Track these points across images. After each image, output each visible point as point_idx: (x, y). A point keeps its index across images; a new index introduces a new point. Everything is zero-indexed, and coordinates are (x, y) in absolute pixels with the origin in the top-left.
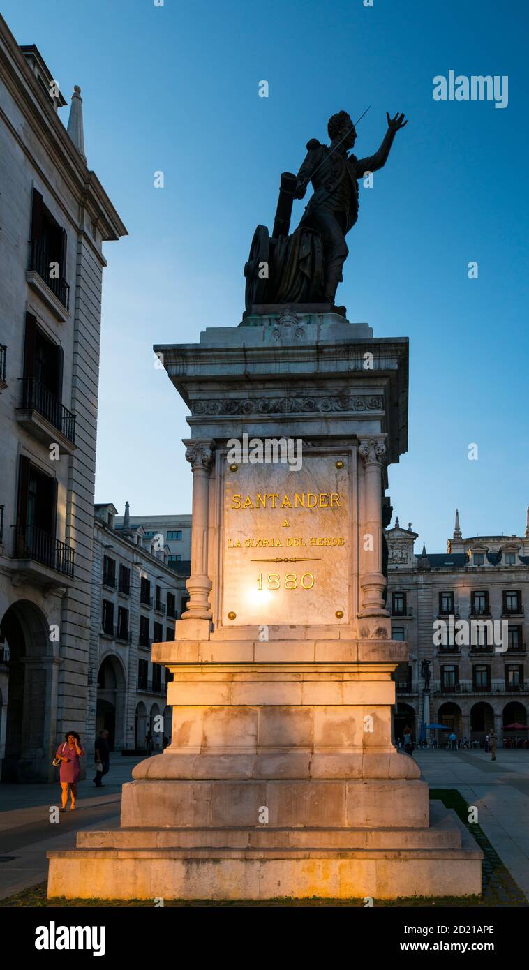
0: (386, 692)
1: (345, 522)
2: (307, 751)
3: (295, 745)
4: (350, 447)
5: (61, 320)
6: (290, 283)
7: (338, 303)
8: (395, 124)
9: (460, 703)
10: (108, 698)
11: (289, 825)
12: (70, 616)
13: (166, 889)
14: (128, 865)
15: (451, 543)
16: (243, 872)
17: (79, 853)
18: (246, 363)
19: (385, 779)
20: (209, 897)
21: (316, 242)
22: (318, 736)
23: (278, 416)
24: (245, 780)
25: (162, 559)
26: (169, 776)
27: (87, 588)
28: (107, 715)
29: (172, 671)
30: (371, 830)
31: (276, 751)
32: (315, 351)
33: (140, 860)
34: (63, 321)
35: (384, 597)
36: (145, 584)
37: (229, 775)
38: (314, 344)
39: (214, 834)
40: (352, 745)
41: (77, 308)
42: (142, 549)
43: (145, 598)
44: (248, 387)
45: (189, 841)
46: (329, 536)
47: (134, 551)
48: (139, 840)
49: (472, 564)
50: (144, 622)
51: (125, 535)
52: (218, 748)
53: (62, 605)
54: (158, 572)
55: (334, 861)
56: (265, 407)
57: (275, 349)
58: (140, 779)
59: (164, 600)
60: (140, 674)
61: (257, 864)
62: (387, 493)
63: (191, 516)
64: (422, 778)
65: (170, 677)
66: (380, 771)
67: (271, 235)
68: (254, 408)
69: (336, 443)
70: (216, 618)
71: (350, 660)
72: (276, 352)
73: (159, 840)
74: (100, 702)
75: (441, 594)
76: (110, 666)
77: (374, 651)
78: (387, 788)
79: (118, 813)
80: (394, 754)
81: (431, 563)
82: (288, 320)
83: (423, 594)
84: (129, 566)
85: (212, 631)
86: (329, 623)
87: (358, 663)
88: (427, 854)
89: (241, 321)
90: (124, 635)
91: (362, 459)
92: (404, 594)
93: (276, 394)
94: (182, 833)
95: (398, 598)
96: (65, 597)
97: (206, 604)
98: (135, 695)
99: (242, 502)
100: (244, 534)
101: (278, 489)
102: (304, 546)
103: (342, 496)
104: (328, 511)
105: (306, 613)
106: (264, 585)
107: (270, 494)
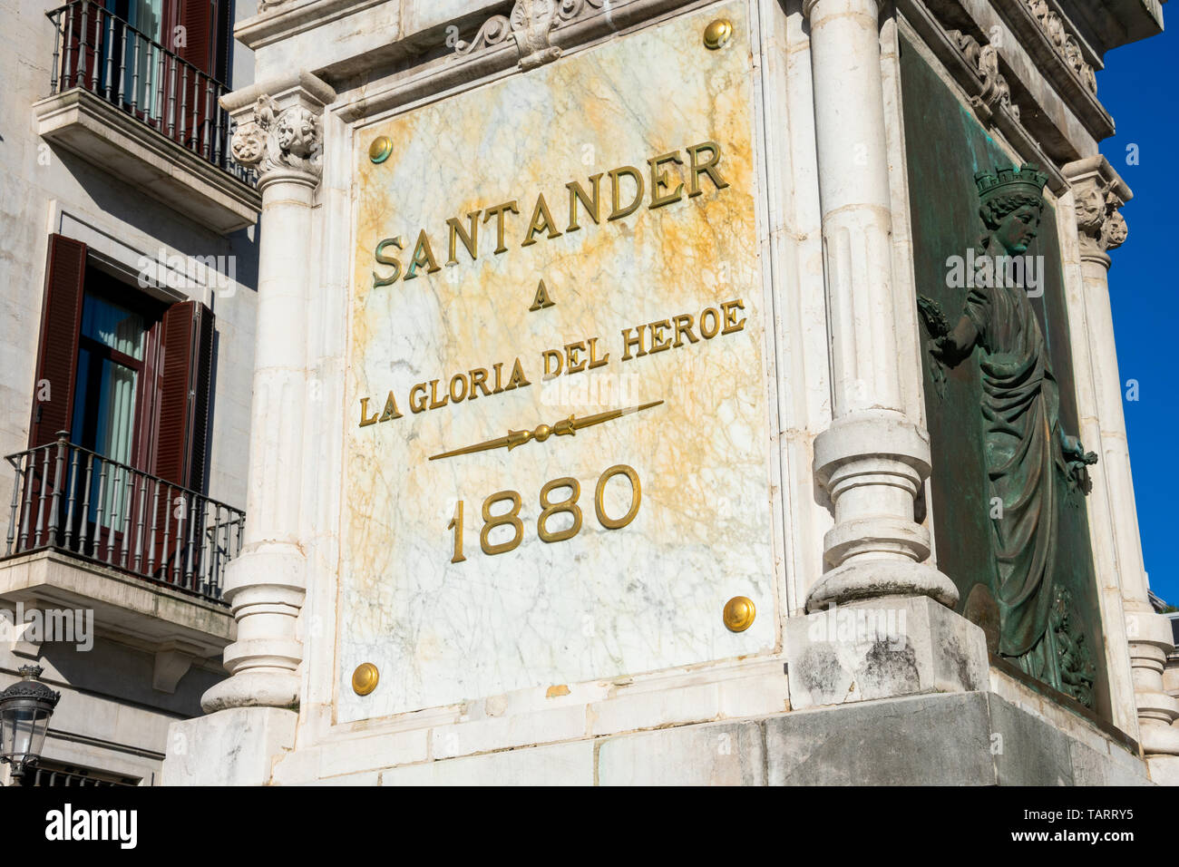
1: (746, 239)
46: (691, 307)
99: (406, 258)
100: (411, 367)
101: (514, 182)
102: (603, 363)
103: (730, 144)
104: (683, 215)
105: (614, 628)
106: (471, 539)
107: (491, 205)
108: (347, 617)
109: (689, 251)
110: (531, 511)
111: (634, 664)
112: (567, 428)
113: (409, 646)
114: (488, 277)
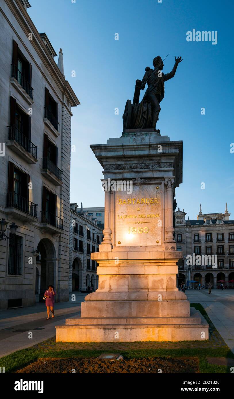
0: (175, 270)
1: (160, 209)
2: (147, 290)
3: (142, 288)
4: (161, 181)
5: (56, 136)
6: (140, 121)
7: (157, 128)
8: (178, 61)
9: (201, 273)
10: (76, 273)
11: (141, 316)
12: (62, 244)
13: (97, 339)
14: (84, 330)
15: (199, 216)
16: (124, 333)
17: (66, 327)
18: (123, 151)
19: (174, 300)
20: (113, 341)
21: (149, 106)
22: (150, 285)
23: (135, 170)
24: (124, 301)
25: (95, 223)
26: (98, 300)
27: (68, 233)
28: (76, 279)
29: (98, 263)
30: (169, 318)
31: (135, 290)
32: (149, 146)
33: (88, 329)
34: (58, 137)
35: (174, 235)
36: (89, 232)
37: (119, 299)
38: (148, 144)
39: (114, 319)
40: (162, 288)
41: (62, 132)
42: (87, 219)
43: (89, 237)
44: (124, 160)
45: (105, 322)
46: (154, 214)
47: (84, 220)
48: (87, 322)
49: (206, 224)
50: (89, 245)
51: (81, 214)
52: (115, 289)
53: (59, 240)
54: (93, 228)
55: (156, 329)
56: (131, 167)
57: (134, 145)
58: (87, 301)
59: (95, 238)
60: (87, 264)
61: (129, 330)
62: (175, 198)
63: (104, 207)
64: (187, 299)
65: (98, 265)
66: (173, 297)
67: (132, 103)
68: (127, 167)
69: (156, 180)
70: (114, 244)
71: (162, 258)
72: (134, 147)
73: (95, 322)
74: (73, 274)
75: (195, 234)
76: (77, 261)
77: (170, 255)
78: (175, 303)
79: (80, 312)
80: (177, 291)
81: (191, 223)
82: (139, 135)
83: (188, 234)
84: (83, 226)
85: (112, 248)
86: (154, 245)
87: (165, 259)
88: (189, 326)
89: (122, 135)
90: (81, 250)
91: (166, 186)
92: (182, 235)
93: (135, 162)
94: (103, 319)
95: (179, 236)
96: (60, 237)
97: (110, 239)
98: (86, 271)
99: (123, 202)
100: (123, 213)
101: (135, 197)
102: (145, 217)
103: (159, 199)
104: (153, 205)
106: (131, 232)
107: (133, 199)
109: (154, 208)
111: (148, 245)
112: (141, 223)
114: (132, 206)
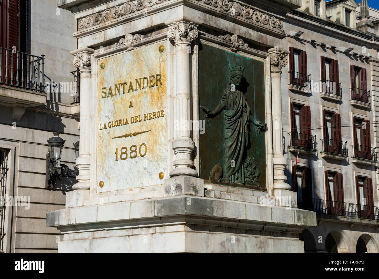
1: (165, 97)
46: (156, 110)
68: (110, 16)
99: (107, 92)
100: (109, 117)
101: (126, 77)
102: (141, 121)
103: (163, 75)
104: (155, 89)
105: (142, 177)
106: (119, 156)
107: (122, 82)
108: (98, 171)
109: (156, 98)
110: (129, 151)
111: (145, 185)
112: (135, 134)
113: (109, 178)
114: (122, 99)
